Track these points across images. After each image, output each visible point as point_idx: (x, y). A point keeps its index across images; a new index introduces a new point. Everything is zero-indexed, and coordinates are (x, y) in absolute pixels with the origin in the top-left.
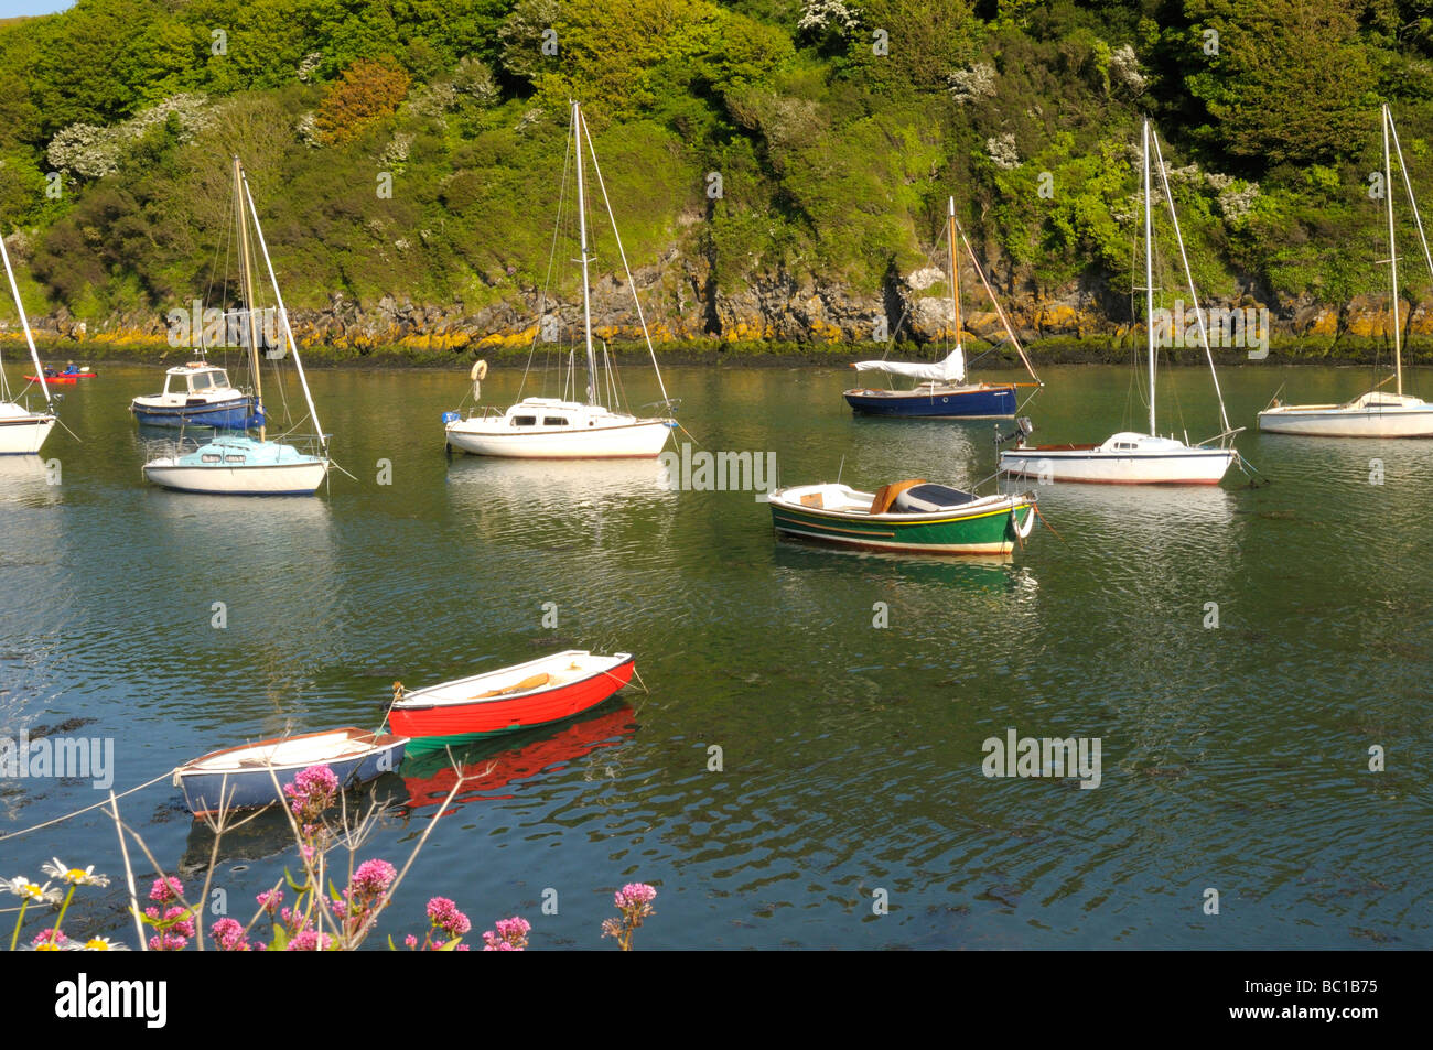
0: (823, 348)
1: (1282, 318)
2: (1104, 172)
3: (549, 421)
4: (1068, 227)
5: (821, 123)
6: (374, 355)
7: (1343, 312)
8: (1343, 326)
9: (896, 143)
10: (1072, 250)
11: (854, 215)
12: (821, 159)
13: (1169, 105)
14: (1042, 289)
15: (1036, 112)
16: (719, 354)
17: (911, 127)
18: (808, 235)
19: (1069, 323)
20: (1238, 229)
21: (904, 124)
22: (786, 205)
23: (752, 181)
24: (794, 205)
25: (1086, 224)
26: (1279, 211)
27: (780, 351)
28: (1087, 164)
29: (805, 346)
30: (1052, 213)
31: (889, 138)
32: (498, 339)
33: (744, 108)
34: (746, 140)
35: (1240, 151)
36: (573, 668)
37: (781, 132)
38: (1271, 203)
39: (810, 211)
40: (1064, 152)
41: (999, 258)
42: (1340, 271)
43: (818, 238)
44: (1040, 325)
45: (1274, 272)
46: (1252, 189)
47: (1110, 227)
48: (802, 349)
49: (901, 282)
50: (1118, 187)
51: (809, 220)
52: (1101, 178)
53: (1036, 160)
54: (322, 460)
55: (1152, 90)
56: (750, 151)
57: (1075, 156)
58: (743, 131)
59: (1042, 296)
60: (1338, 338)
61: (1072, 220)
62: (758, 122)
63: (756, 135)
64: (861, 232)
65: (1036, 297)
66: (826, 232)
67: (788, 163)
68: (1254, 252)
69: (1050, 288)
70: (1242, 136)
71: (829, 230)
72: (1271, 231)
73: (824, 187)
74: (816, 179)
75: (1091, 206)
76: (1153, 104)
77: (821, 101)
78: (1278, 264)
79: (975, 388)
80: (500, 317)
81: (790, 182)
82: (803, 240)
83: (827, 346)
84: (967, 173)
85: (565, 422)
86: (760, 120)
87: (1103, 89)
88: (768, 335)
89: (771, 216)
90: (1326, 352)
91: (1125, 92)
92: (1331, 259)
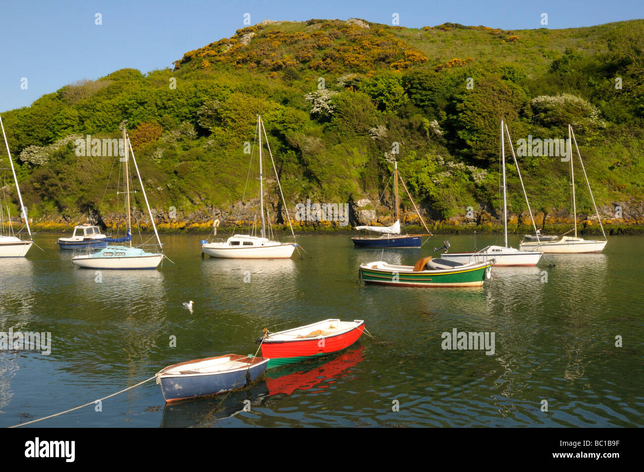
0: (324, 229)
1: (497, 218)
2: (428, 165)
3: (245, 244)
4: (416, 185)
5: (322, 146)
6: (148, 231)
7: (520, 216)
8: (520, 221)
9: (350, 154)
10: (418, 193)
11: (335, 179)
12: (323, 159)
13: (451, 142)
14: (406, 208)
15: (402, 143)
16: (283, 231)
17: (356, 148)
18: (318, 187)
19: (416, 220)
20: (480, 186)
21: (353, 147)
22: (309, 175)
23: (296, 167)
24: (312, 175)
25: (423, 184)
26: (495, 179)
27: (307, 230)
28: (422, 162)
29: (316, 228)
30: (410, 180)
31: (347, 152)
32: (197, 225)
33: (293, 139)
34: (293, 152)
35: (479, 158)
36: (331, 327)
37: (307, 148)
38: (492, 176)
39: (319, 177)
40: (413, 158)
41: (389, 196)
42: (518, 201)
43: (322, 188)
44: (405, 221)
45: (494, 201)
46: (484, 172)
47: (432, 185)
48: (315, 229)
49: (354, 204)
50: (433, 170)
51: (318, 181)
52: (427, 168)
53: (403, 161)
54: (160, 254)
55: (445, 136)
56: (295, 156)
57: (417, 159)
58: (292, 148)
59: (406, 211)
60: (518, 226)
61: (417, 182)
62: (298, 145)
63: (297, 150)
64: (338, 185)
65: (404, 211)
66: (325, 186)
67: (310, 160)
68: (486, 194)
69: (409, 207)
70: (480, 153)
71: (326, 185)
72: (492, 187)
73: (324, 169)
74: (321, 166)
75: (424, 177)
76: (445, 141)
77: (322, 138)
78: (495, 199)
79: (404, 236)
80: (198, 216)
81: (311, 167)
82: (316, 188)
83: (326, 228)
84: (377, 165)
85: (252, 244)
86: (299, 144)
87: (426, 135)
88: (302, 224)
89: (303, 180)
90: (514, 231)
91: (435, 137)
92: (515, 197)
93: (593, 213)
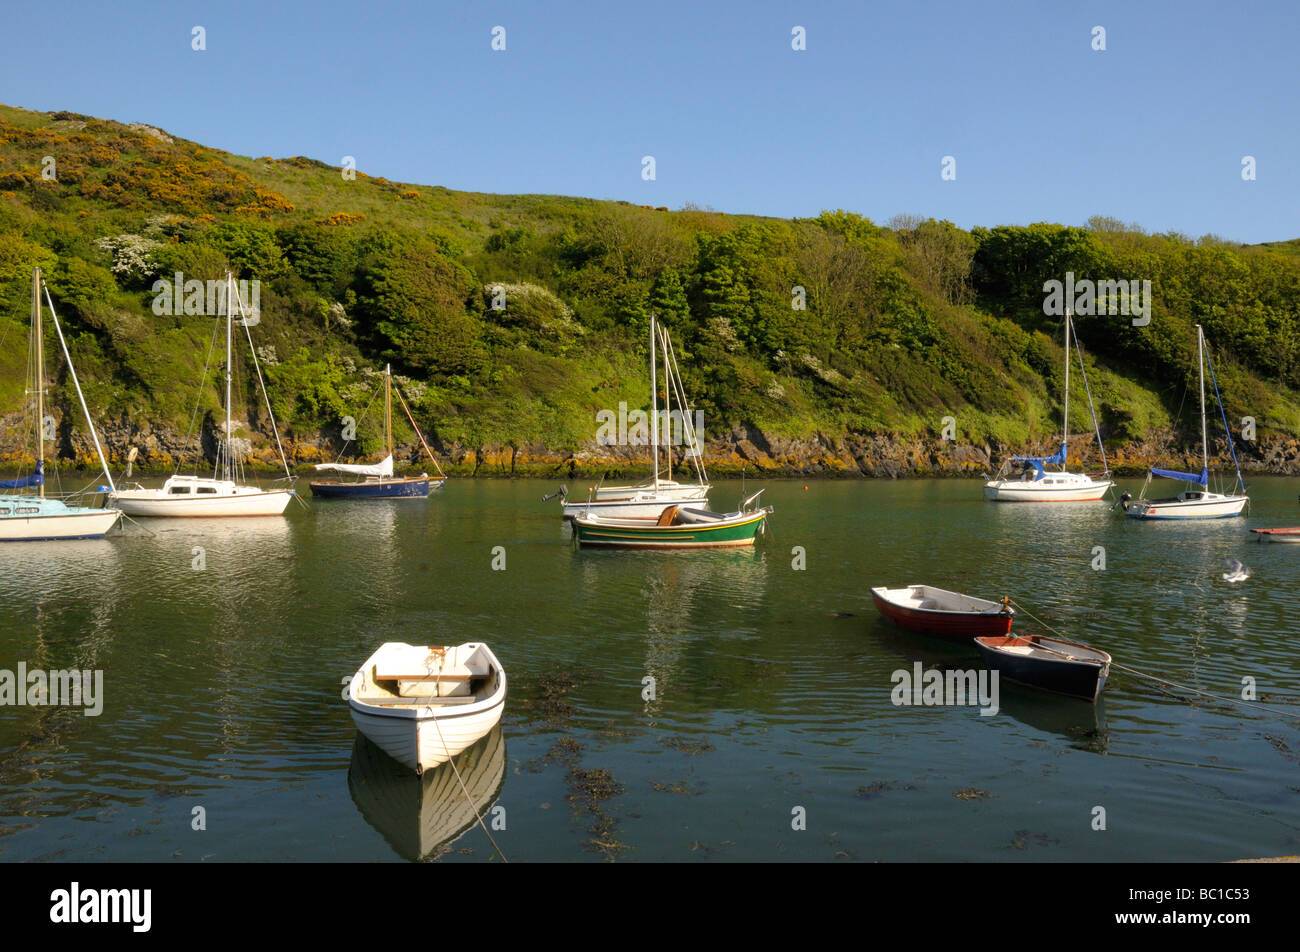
0: (160, 468)
1: (444, 455)
2: (330, 371)
3: (202, 490)
4: (314, 400)
5: (148, 328)
7: (479, 452)
8: (480, 460)
9: (198, 345)
10: (316, 414)
11: (179, 386)
12: (153, 350)
13: (363, 338)
14: (296, 436)
15: (286, 335)
17: (207, 337)
18: (145, 397)
19: (314, 456)
20: (417, 406)
21: (203, 335)
22: (127, 377)
23: (97, 361)
24: (134, 377)
25: (326, 399)
26: (440, 397)
28: (320, 366)
29: (145, 467)
30: (303, 392)
31: (193, 341)
33: (93, 315)
34: (92, 335)
35: (414, 365)
37: (122, 332)
38: (434, 392)
39: (148, 382)
40: (305, 358)
42: (476, 430)
43: (152, 398)
44: (296, 457)
45: (440, 430)
46: (422, 385)
47: (341, 402)
48: (142, 469)
49: (216, 428)
50: (340, 379)
51: (146, 388)
52: (329, 375)
53: (290, 362)
55: (353, 329)
56: (95, 342)
57: (311, 361)
58: (88, 328)
59: (296, 440)
60: (477, 466)
61: (316, 396)
62: (103, 325)
63: (101, 332)
64: (184, 396)
65: (292, 441)
66: (159, 396)
67: (128, 351)
68: (427, 419)
69: (301, 435)
70: (417, 356)
71: (162, 394)
72: (437, 407)
73: (156, 367)
74: (151, 363)
75: (326, 390)
76: (354, 336)
77: (144, 315)
78: (442, 426)
79: (398, 481)
81: (131, 363)
82: (141, 400)
83: (163, 466)
84: (243, 366)
85: (214, 492)
86: (105, 323)
87: (324, 325)
88: (114, 460)
89: (114, 384)
90: (472, 473)
91: (338, 328)
92: (471, 424)
93: (578, 449)
